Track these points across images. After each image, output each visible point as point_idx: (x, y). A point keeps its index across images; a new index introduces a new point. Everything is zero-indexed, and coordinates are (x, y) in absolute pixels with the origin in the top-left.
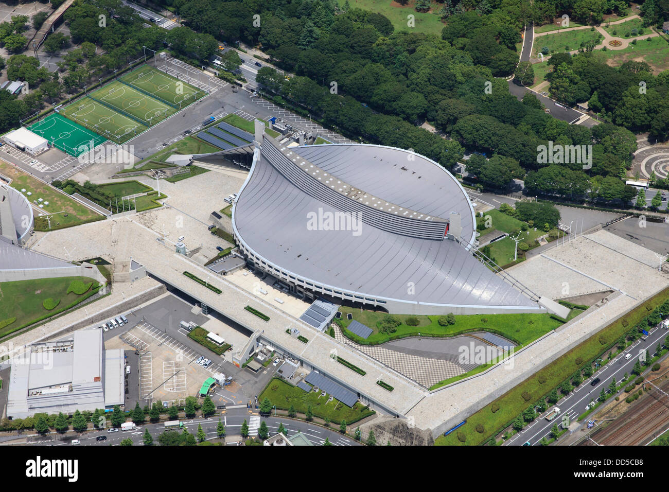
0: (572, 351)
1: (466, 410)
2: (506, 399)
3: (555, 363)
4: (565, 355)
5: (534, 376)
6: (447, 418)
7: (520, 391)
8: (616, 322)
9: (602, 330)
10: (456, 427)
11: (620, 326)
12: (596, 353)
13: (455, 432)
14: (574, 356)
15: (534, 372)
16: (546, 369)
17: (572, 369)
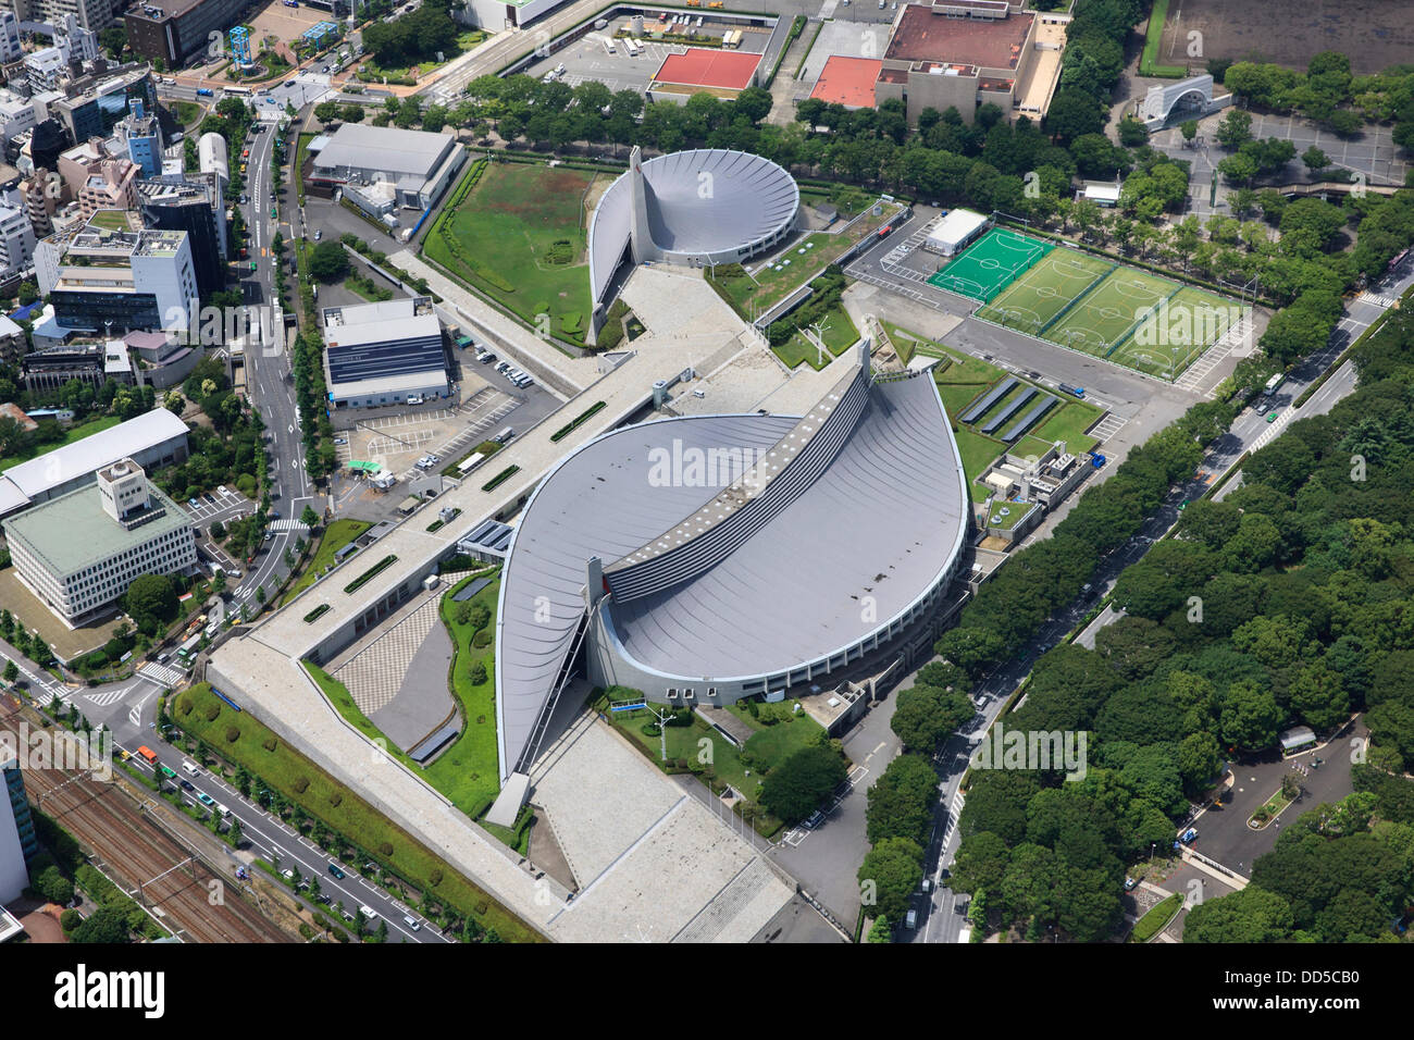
0: (401, 830)
1: (255, 703)
2: (290, 755)
3: (371, 809)
4: (390, 822)
5: (340, 784)
6: (237, 682)
7: (310, 773)
8: (481, 891)
9: (455, 871)
10: (228, 700)
11: (475, 898)
12: (410, 873)
13: (219, 701)
14: (391, 837)
15: (345, 782)
16: (357, 798)
17: (367, 842)
